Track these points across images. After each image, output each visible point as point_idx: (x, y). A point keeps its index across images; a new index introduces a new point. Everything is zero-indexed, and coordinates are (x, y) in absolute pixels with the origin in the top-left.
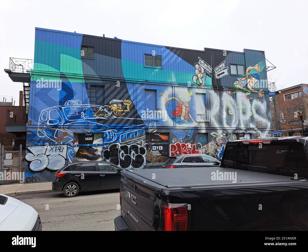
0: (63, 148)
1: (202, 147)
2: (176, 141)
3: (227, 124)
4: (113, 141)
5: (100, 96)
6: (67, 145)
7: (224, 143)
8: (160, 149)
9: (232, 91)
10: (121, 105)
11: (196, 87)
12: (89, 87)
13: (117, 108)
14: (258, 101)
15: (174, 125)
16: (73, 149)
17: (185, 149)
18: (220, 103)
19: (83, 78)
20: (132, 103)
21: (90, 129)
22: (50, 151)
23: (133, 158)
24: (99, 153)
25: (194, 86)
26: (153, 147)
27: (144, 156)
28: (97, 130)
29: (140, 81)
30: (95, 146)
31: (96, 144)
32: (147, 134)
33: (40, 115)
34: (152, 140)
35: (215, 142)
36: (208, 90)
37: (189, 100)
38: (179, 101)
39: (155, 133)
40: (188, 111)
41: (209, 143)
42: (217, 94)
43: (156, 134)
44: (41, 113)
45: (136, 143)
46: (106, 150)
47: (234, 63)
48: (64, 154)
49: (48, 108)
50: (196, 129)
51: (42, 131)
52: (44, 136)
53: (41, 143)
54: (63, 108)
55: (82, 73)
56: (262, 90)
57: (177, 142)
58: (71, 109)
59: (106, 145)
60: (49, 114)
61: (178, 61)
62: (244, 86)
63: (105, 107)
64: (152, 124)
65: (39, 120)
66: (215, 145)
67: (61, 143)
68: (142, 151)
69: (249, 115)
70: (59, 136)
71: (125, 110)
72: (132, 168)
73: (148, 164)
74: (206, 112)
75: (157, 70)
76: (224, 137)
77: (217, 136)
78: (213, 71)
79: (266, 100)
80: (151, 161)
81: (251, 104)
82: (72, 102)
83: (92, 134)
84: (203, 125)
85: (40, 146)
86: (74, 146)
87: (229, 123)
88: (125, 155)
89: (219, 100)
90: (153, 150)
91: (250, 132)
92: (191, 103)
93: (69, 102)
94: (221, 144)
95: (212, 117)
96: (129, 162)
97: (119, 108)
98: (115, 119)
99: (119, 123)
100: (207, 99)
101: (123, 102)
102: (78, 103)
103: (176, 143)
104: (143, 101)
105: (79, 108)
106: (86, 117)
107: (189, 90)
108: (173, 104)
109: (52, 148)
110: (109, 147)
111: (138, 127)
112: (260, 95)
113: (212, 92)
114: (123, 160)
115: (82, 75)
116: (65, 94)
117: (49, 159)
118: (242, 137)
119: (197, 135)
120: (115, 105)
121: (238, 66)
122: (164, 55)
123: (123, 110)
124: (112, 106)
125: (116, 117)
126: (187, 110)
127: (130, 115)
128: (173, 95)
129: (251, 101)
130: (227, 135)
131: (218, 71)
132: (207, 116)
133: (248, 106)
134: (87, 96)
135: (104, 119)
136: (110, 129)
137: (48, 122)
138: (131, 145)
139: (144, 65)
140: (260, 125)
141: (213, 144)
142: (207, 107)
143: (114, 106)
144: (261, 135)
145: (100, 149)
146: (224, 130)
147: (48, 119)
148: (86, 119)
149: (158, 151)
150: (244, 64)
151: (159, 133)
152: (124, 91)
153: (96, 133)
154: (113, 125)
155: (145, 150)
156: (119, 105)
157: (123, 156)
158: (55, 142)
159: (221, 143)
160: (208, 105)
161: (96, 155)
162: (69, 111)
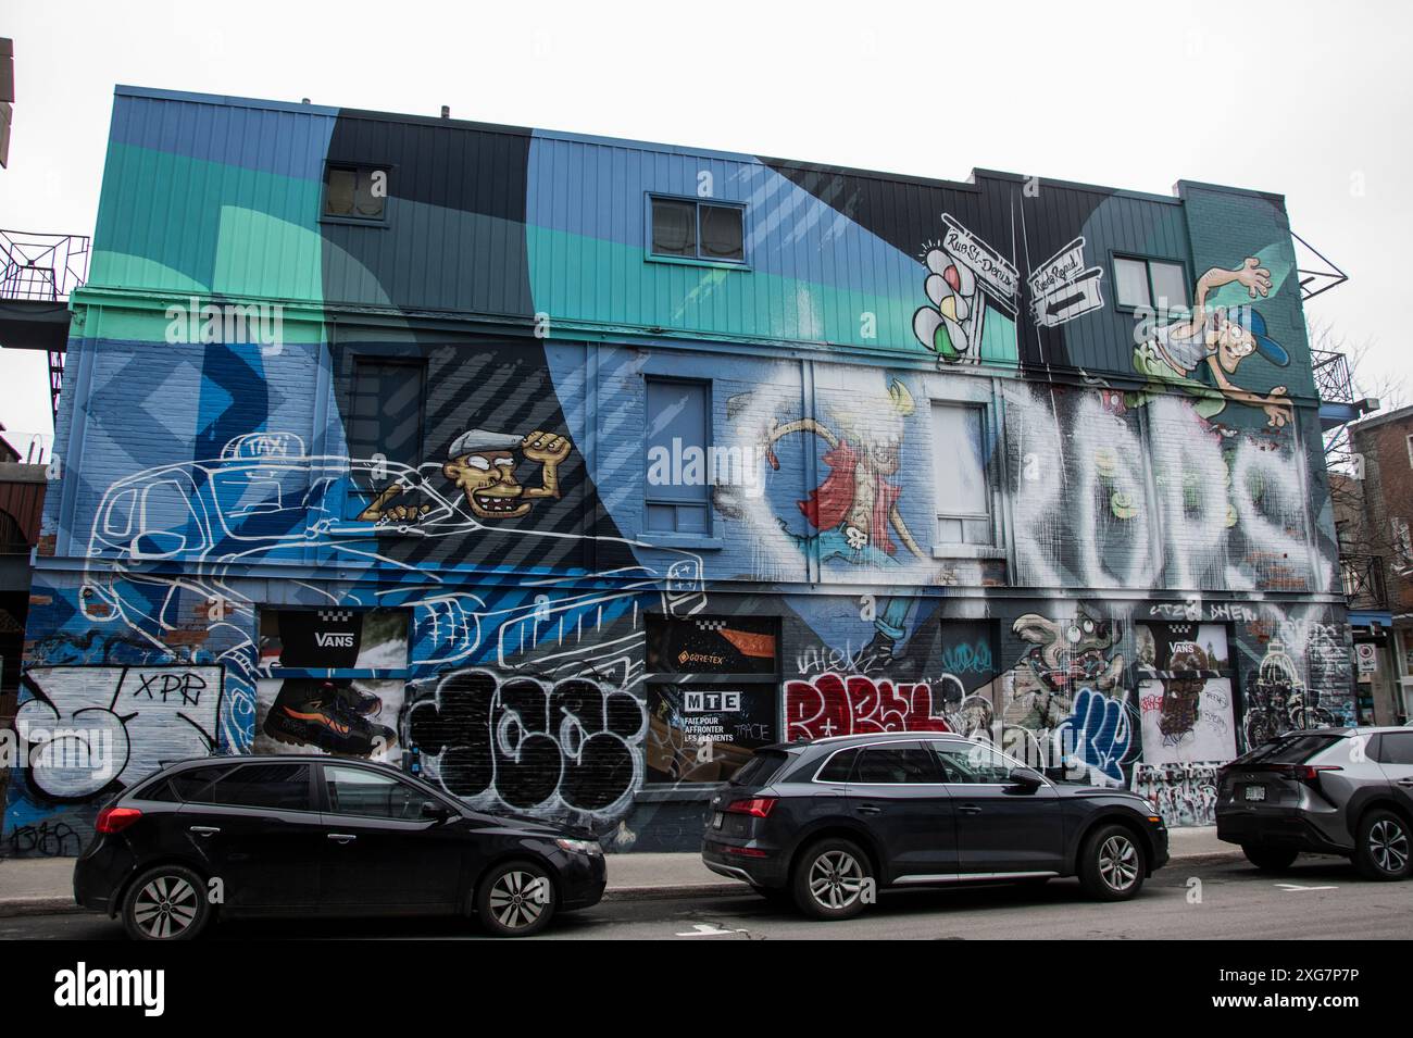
0: (201, 684)
1: (964, 700)
2: (816, 663)
3: (1105, 568)
4: (459, 657)
5: (404, 415)
6: (221, 665)
7: (1088, 676)
8: (724, 708)
9: (1126, 392)
10: (509, 462)
11: (932, 367)
12: (348, 365)
13: (488, 475)
14: (1263, 448)
15: (808, 577)
16: (252, 693)
17: (867, 709)
18: (1064, 453)
19: (321, 318)
20: (573, 447)
21: (339, 585)
22: (137, 697)
23: (573, 754)
24: (389, 721)
25: (920, 361)
26: (687, 694)
27: (633, 744)
28: (377, 594)
29: (620, 330)
30: (366, 678)
31: (370, 670)
32: (653, 622)
33: (101, 508)
34: (683, 657)
35: (1038, 670)
36: (996, 383)
37: (895, 438)
38: (840, 443)
39: (700, 617)
40: (890, 499)
41: (1003, 677)
42: (1050, 407)
43: (707, 623)
44: (106, 496)
45: (590, 671)
46: (423, 702)
47: (1131, 249)
48: (204, 713)
49: (139, 476)
50: (934, 598)
51: (101, 591)
52: (110, 618)
53: (95, 653)
54: (211, 473)
55: (319, 297)
56: (1281, 393)
57: (822, 671)
58: (249, 480)
59: (422, 677)
60: (143, 504)
61: (830, 232)
62: (1191, 368)
63: (427, 472)
64: (683, 565)
65: (94, 534)
66: (1040, 687)
67: (194, 658)
68: (625, 716)
69: (1217, 520)
70: (182, 618)
71: (533, 491)
72: (562, 806)
73: (658, 788)
74: (990, 507)
75: (718, 277)
76: (1086, 641)
77: (1050, 637)
78: (1023, 286)
79: (1304, 445)
80: (674, 776)
81: (1230, 462)
82: (256, 444)
83: (350, 614)
84: (973, 577)
85: (90, 669)
86: (257, 678)
87: (1113, 565)
88: (524, 734)
89: (1060, 441)
90: (684, 714)
91: (1227, 612)
92: (905, 456)
93: (243, 444)
94: (1073, 679)
95: (1023, 534)
96: (550, 773)
97: (498, 476)
98: (477, 537)
99: (495, 559)
100: (991, 431)
101: (525, 444)
102: (285, 448)
103: (816, 678)
104: (630, 442)
105: (290, 476)
106: (324, 525)
107: (893, 388)
108: (804, 458)
109: (147, 678)
110: (439, 687)
111: (599, 586)
112: (1273, 418)
113: (1021, 396)
114: (517, 761)
115: (315, 307)
116: (224, 400)
117: (128, 739)
118: (1186, 642)
119: (939, 630)
120: (480, 462)
121: (1151, 264)
122: (755, 201)
123: (518, 490)
124: (463, 464)
125: (479, 527)
126: (882, 493)
127: (557, 513)
128: (805, 409)
129: (1228, 447)
130: (1103, 630)
131: (1051, 288)
132: (994, 526)
133: (1211, 472)
134: (333, 412)
135: (420, 538)
136: (447, 588)
137: (135, 542)
138: (558, 683)
139: (648, 252)
140: (1276, 575)
141: (1026, 680)
142: (993, 477)
143: (470, 467)
144: (1282, 628)
145: (391, 696)
146: (1087, 602)
147: (135, 531)
148: (324, 531)
149: (715, 720)
150: (1182, 256)
151: (720, 619)
152: (532, 384)
153: (371, 608)
154: (466, 568)
155: (639, 710)
156: (499, 461)
157: (513, 741)
158: (161, 651)
159: (1069, 672)
160: (999, 467)
161: (372, 726)
162: (241, 490)
